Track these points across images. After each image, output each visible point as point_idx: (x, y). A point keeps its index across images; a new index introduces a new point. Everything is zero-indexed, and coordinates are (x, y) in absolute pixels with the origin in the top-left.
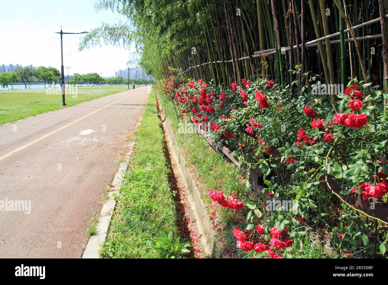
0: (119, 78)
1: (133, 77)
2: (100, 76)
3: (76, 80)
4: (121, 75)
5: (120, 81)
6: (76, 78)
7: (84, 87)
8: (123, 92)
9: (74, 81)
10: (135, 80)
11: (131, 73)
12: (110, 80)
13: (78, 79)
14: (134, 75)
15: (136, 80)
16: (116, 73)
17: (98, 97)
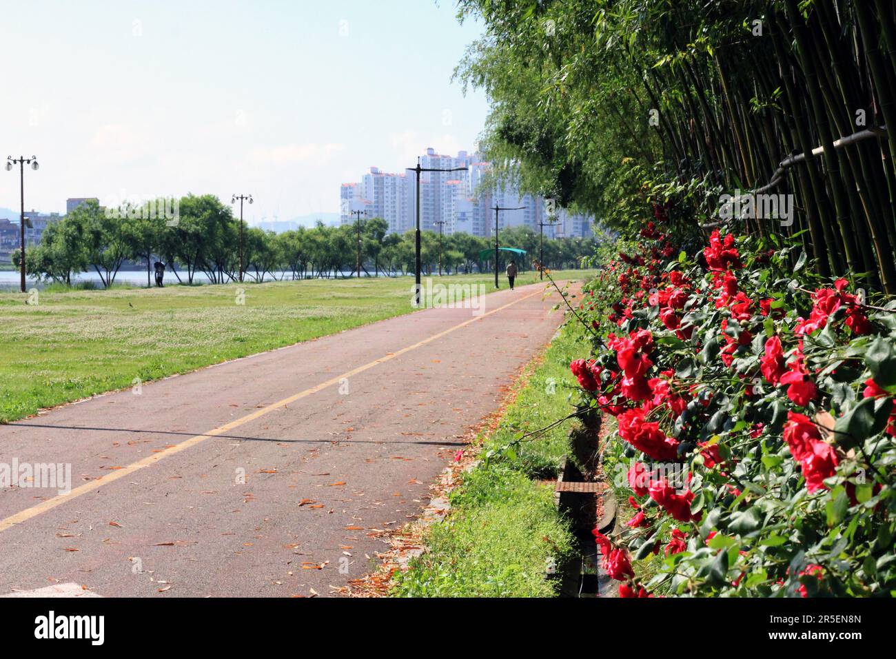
0: (359, 228)
1: (463, 218)
2: (236, 215)
3: (72, 242)
4: (379, 205)
5: (372, 251)
6: (72, 229)
7: (125, 293)
8: (380, 325)
9: (59, 247)
10: (474, 243)
11: (452, 190)
12: (298, 245)
13: (87, 235)
14: (469, 209)
15: (481, 240)
16: (347, 192)
17: (195, 364)
